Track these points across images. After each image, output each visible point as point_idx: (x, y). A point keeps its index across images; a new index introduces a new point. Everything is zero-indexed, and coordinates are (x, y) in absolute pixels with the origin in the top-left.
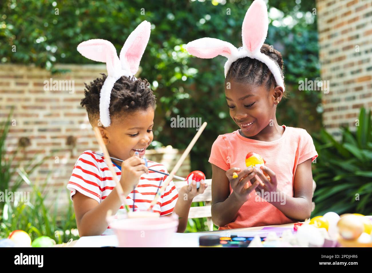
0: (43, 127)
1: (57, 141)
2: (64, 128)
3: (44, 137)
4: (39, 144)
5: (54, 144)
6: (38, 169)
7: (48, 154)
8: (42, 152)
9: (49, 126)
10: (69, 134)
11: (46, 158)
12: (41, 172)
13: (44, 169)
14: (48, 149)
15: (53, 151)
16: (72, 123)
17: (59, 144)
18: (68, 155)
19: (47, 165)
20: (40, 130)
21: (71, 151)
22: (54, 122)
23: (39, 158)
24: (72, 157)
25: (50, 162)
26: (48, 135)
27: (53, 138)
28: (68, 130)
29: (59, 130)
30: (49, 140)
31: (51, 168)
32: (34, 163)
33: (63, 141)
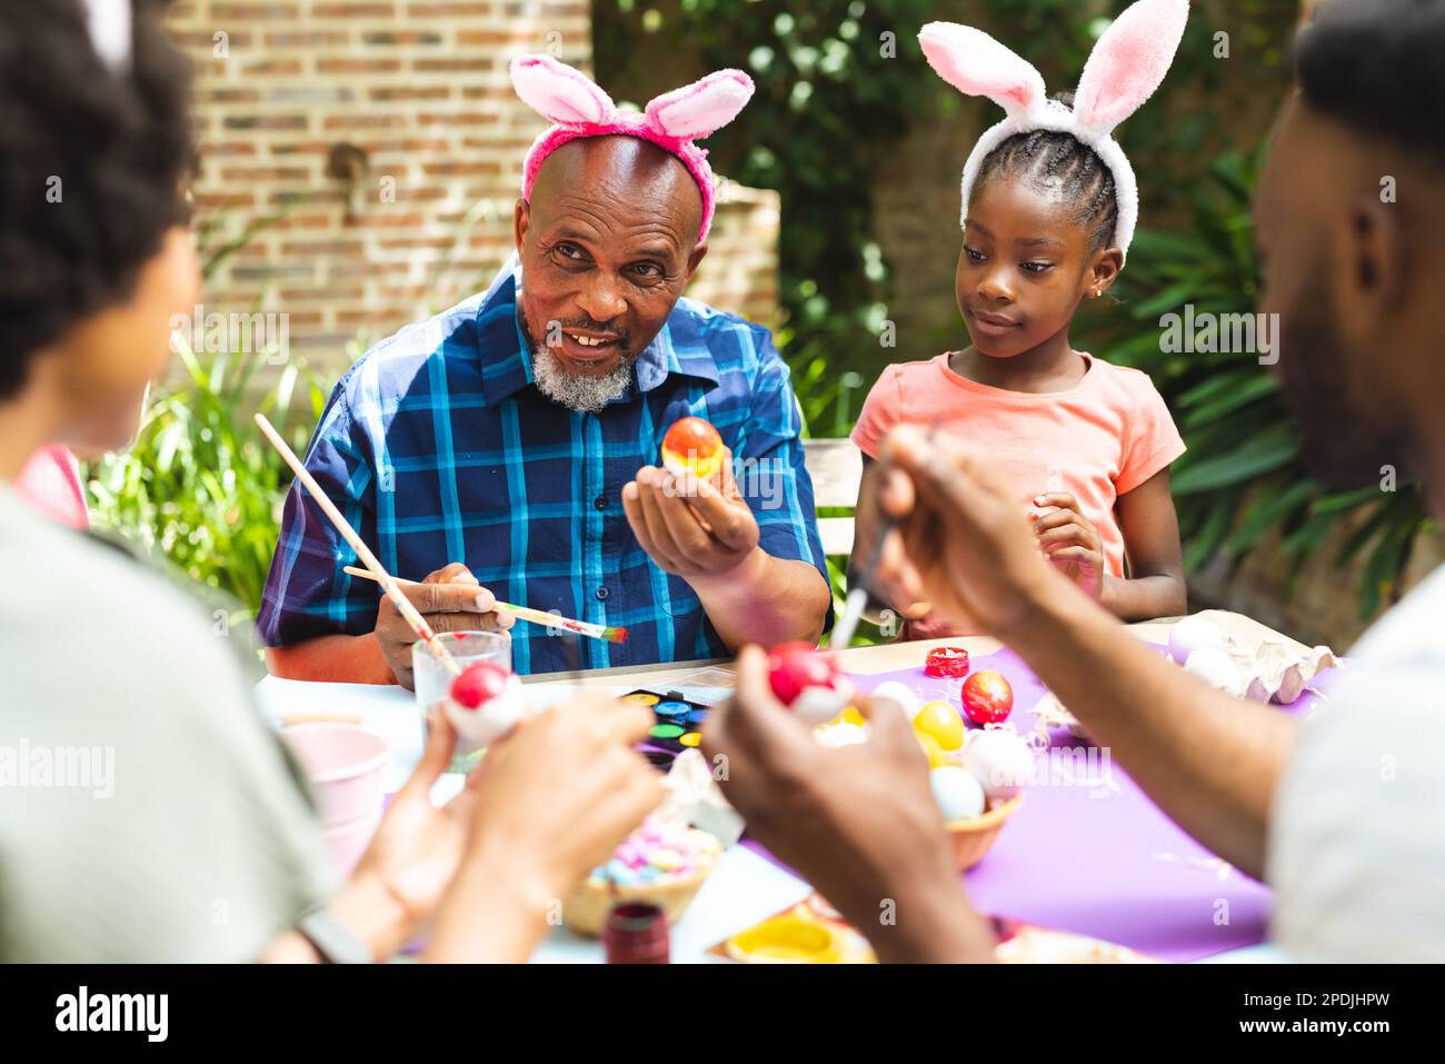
0: (240, 110)
1: (294, 161)
2: (317, 113)
3: (247, 149)
4: (228, 175)
5: (284, 173)
6: (231, 261)
7: (263, 209)
8: (244, 201)
9: (265, 108)
10: (336, 136)
11: (259, 224)
12: (240, 274)
13: (252, 261)
14: (263, 190)
15: (281, 199)
16: (345, 95)
17: (301, 174)
18: (335, 212)
19: (260, 250)
20: (234, 123)
21: (344, 197)
22: (282, 94)
23: (234, 225)
24: (350, 220)
25: (272, 239)
26: (262, 139)
27: (280, 150)
28: (331, 123)
29: (298, 122)
30: (264, 159)
31: (274, 258)
32: (215, 240)
33: (316, 164)
